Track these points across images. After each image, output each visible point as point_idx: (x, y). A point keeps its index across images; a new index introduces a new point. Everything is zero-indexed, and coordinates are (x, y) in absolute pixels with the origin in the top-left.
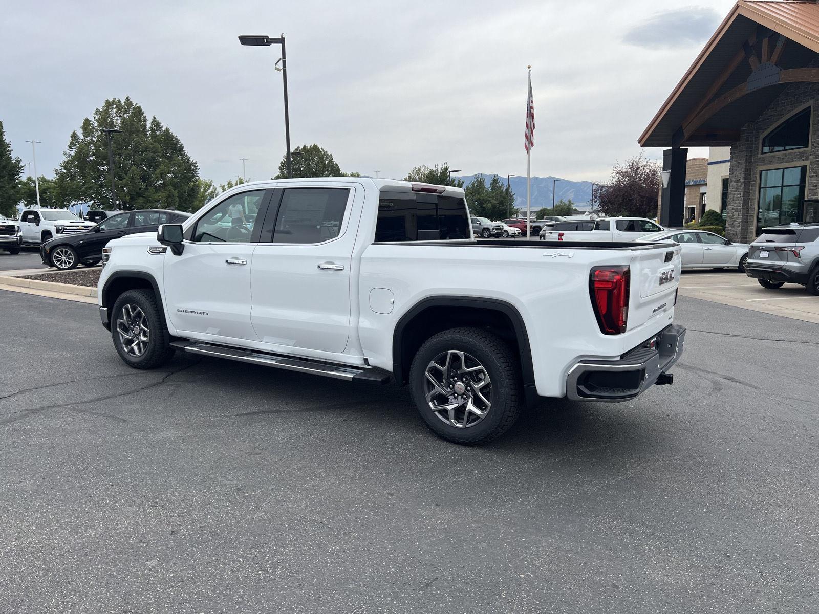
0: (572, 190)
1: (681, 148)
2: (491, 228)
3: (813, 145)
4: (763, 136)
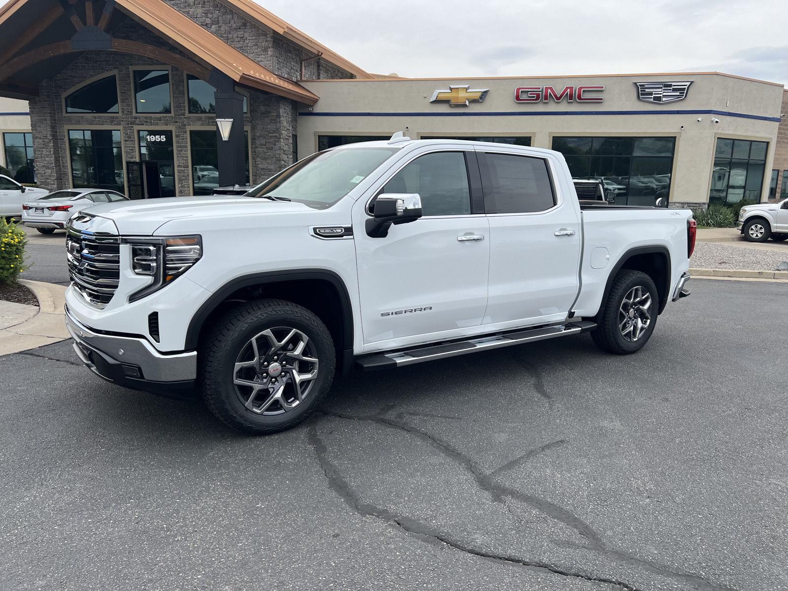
3: (123, 112)
4: (65, 95)
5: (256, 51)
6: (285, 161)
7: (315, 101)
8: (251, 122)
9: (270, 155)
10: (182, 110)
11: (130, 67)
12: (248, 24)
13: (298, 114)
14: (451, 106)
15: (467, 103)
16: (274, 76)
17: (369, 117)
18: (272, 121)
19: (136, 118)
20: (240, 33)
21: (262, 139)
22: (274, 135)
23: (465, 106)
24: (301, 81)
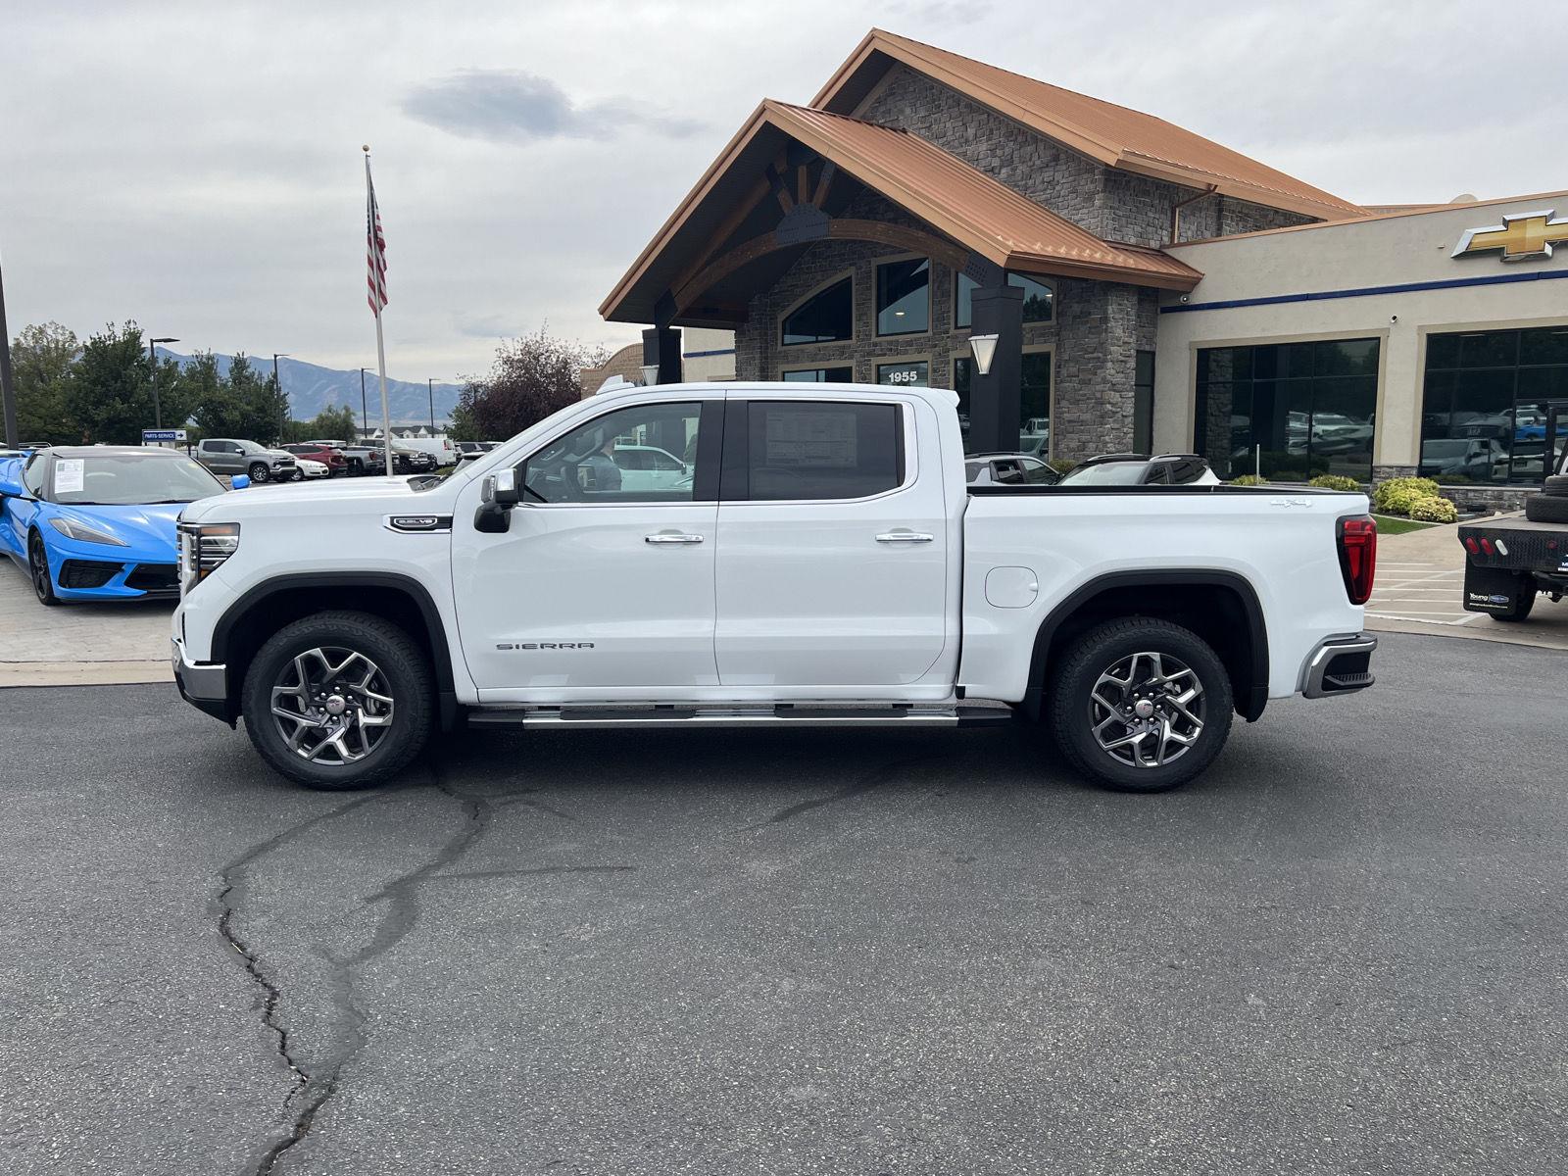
0: (334, 386)
1: (671, 327)
2: (270, 463)
3: (858, 336)
4: (782, 317)
5: (1073, 203)
6: (1113, 405)
7: (1194, 282)
8: (1058, 335)
9: (1085, 395)
10: (945, 324)
11: (873, 260)
12: (1062, 156)
13: (1159, 310)
14: (1505, 261)
15: (1548, 250)
16: (1103, 243)
17: (1308, 302)
18: (1093, 330)
19: (875, 345)
20: (1047, 175)
21: (1072, 364)
22: (1095, 355)
23: (1542, 257)
24: (1172, 245)
